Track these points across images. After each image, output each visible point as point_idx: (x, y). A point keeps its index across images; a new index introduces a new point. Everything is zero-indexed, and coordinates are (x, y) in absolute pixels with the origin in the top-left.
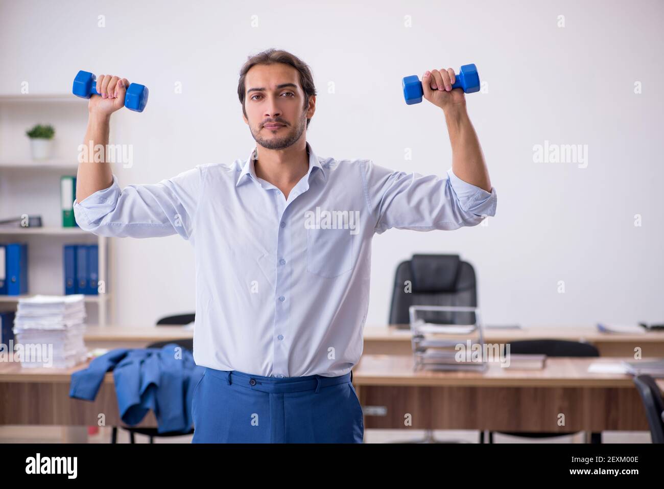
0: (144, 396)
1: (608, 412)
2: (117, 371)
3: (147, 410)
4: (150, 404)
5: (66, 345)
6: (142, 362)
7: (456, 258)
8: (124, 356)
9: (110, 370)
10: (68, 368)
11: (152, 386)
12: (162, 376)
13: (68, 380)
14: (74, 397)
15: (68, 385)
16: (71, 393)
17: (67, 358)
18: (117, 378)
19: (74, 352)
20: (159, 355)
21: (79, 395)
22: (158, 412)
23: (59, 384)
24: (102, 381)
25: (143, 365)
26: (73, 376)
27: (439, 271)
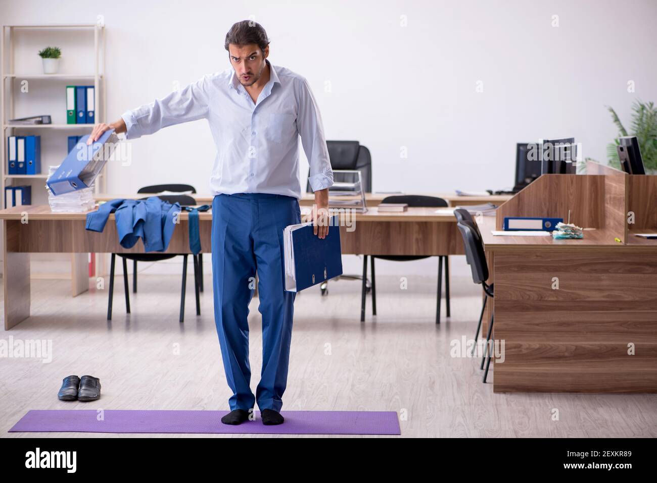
0: (135, 228)
1: (449, 242)
2: (117, 212)
3: (138, 237)
4: (139, 233)
5: (81, 197)
6: (134, 207)
7: (357, 143)
8: (121, 203)
9: (112, 212)
10: (83, 211)
11: (141, 221)
12: (147, 215)
13: (85, 218)
14: (88, 229)
15: (84, 221)
16: (87, 227)
17: (82, 205)
18: (117, 216)
19: (87, 202)
20: (145, 203)
21: (92, 228)
22: (145, 239)
23: (76, 221)
24: (107, 218)
25: (135, 208)
26: (88, 215)
27: (343, 153)
